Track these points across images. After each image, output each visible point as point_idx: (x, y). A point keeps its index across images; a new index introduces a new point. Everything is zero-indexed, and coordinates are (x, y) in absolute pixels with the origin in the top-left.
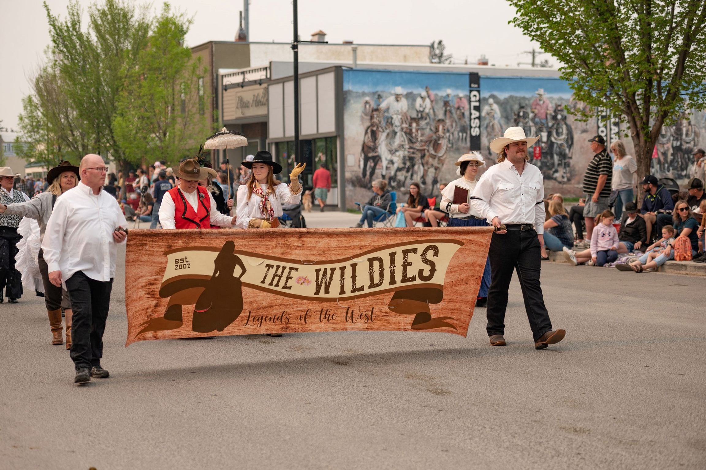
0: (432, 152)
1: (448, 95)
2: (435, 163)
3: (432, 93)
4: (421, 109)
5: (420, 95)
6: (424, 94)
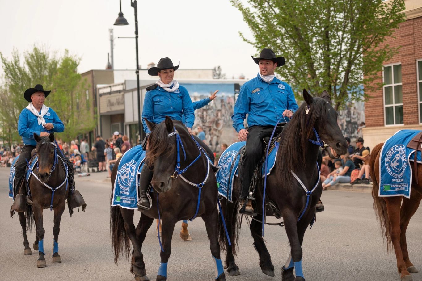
0: (215, 127)
1: (223, 96)
5: (207, 97)
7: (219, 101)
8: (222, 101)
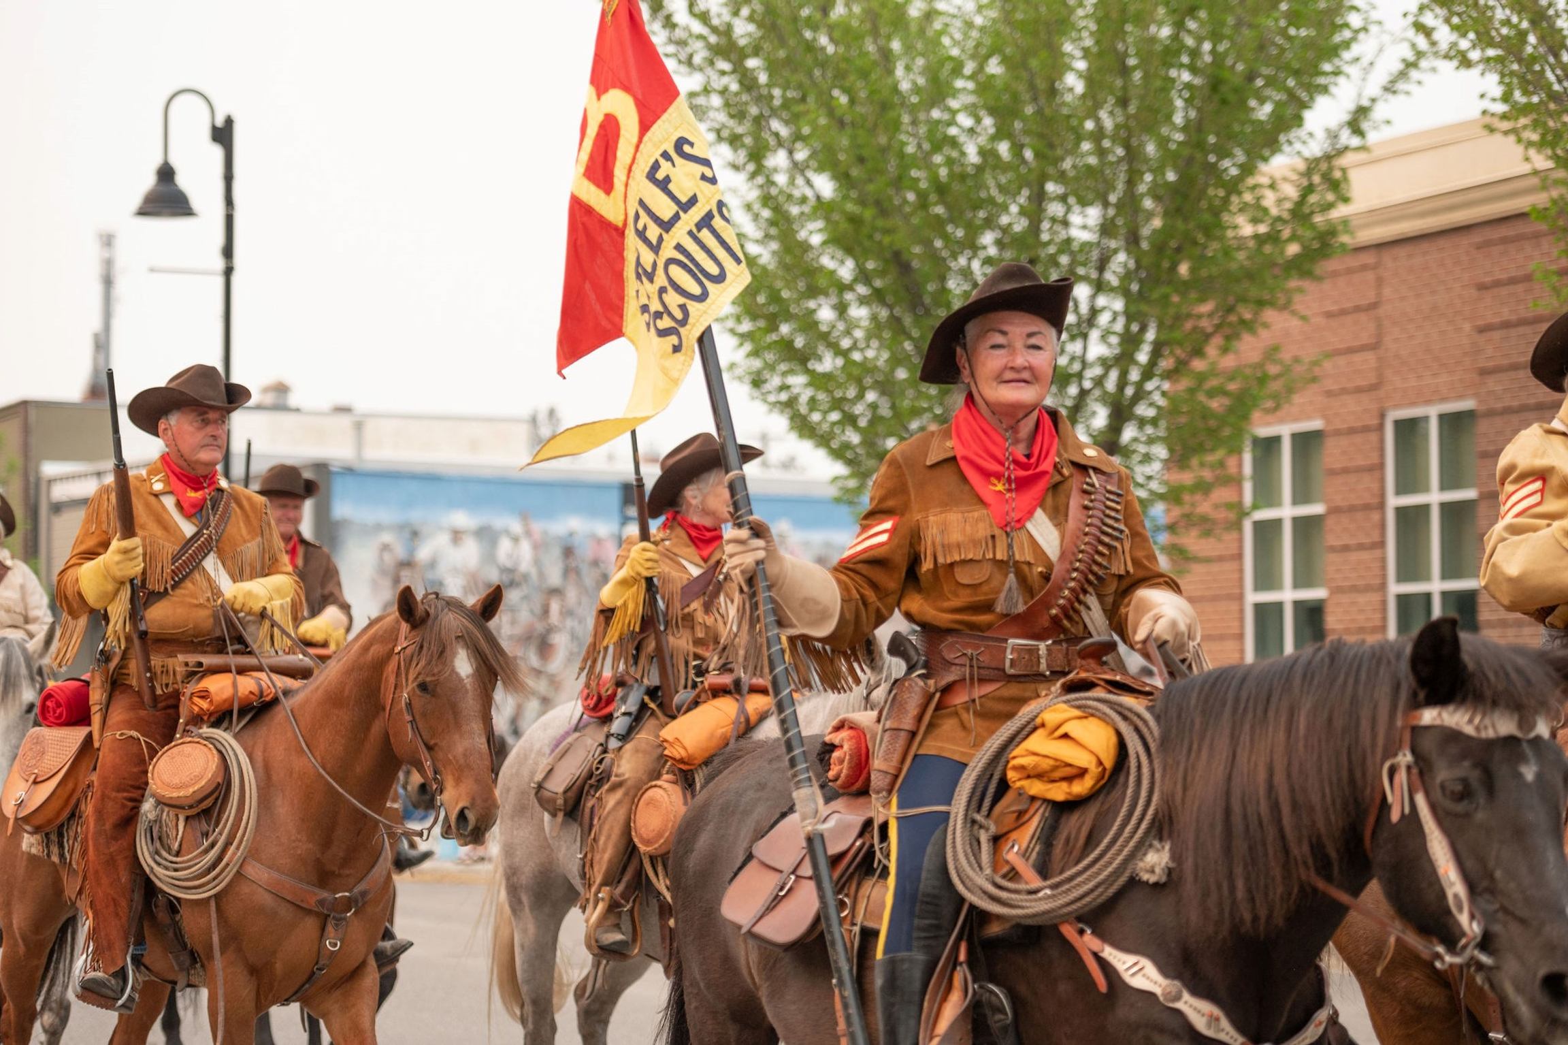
1: (572, 534)
2: (541, 686)
3: (537, 527)
4: (509, 564)
5: (507, 532)
6: (516, 527)
7: (556, 552)
8: (568, 552)
